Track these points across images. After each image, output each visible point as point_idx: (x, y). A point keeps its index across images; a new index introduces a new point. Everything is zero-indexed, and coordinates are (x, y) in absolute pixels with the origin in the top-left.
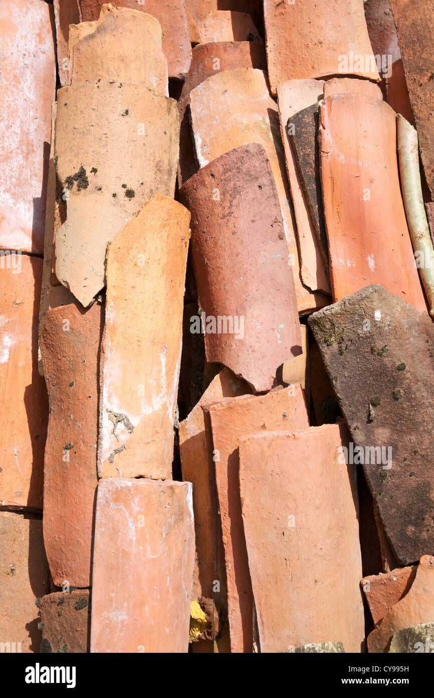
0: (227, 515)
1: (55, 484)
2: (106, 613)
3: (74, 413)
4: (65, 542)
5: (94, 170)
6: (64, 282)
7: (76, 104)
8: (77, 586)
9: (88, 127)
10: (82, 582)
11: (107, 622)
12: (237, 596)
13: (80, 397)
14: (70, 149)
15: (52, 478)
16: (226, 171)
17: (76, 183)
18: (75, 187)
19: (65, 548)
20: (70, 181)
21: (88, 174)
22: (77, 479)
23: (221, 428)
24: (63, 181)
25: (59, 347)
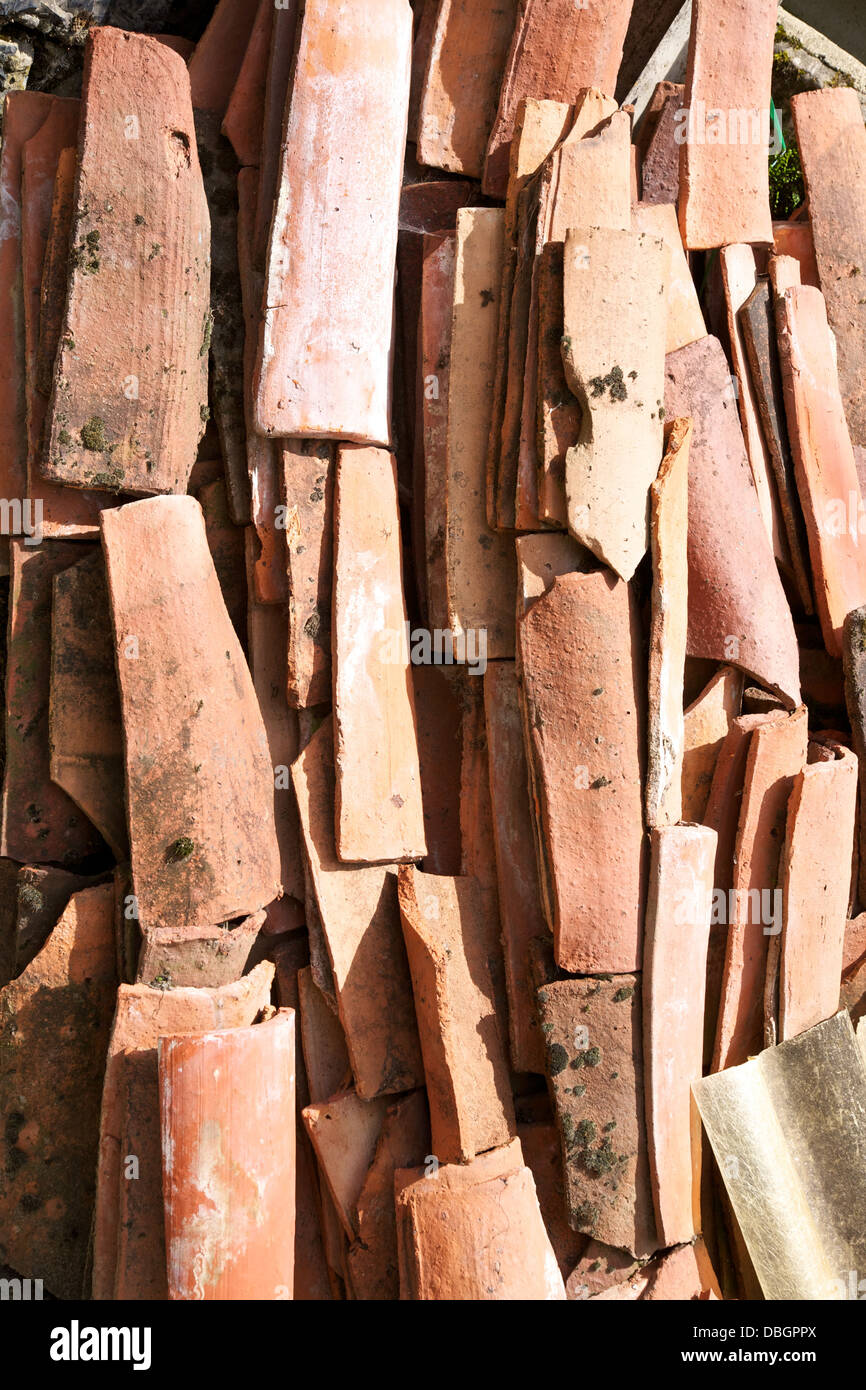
0: (748, 866)
1: (575, 834)
2: (667, 1003)
3: (604, 734)
4: (601, 914)
5: (633, 375)
6: (588, 538)
7: (606, 262)
8: (616, 971)
9: (623, 304)
10: (625, 966)
11: (669, 1014)
12: (742, 963)
13: (615, 712)
14: (596, 333)
15: (565, 824)
16: (690, 374)
17: (608, 389)
18: (606, 395)
19: (599, 920)
20: (598, 385)
21: (626, 380)
22: (619, 828)
23: (765, 756)
24: (585, 382)
25: (570, 633)
